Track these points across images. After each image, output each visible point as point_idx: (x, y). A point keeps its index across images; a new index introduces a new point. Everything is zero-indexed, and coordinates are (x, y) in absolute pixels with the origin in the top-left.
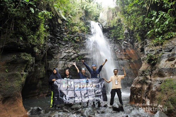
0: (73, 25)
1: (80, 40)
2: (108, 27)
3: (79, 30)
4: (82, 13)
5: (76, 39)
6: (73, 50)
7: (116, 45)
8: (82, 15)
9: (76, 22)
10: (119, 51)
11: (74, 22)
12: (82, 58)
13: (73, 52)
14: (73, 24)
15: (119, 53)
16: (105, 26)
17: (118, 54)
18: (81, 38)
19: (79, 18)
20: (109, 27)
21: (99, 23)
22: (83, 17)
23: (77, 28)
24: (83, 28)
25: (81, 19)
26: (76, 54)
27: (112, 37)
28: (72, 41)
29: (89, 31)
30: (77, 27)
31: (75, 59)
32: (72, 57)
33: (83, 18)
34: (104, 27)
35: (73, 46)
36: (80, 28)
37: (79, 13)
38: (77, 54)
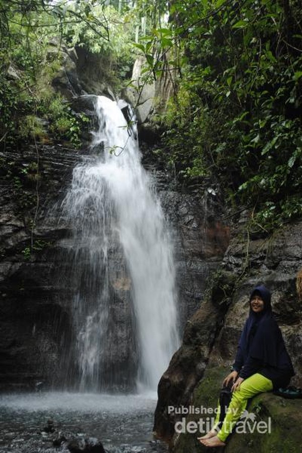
0: (24, 109)
1: (43, 174)
2: (158, 127)
3: (45, 131)
4: (62, 58)
5: (30, 171)
6: (16, 215)
7: (187, 197)
8: (62, 68)
9: (38, 98)
10: (195, 225)
11: (26, 97)
12: (45, 248)
13: (13, 222)
14: (21, 105)
15: (194, 229)
16: (147, 120)
17: (191, 233)
18: (48, 168)
19: (48, 79)
20: (159, 124)
21: (125, 105)
22: (66, 74)
23: (36, 125)
24: (63, 124)
25: (56, 83)
26: (23, 234)
27: (171, 164)
28: (12, 176)
29: (85, 136)
30: (37, 120)
31: (20, 253)
32: (8, 244)
33: (64, 80)
34: (146, 125)
35: (15, 199)
36: (51, 121)
37: (51, 57)
38: (29, 233)
